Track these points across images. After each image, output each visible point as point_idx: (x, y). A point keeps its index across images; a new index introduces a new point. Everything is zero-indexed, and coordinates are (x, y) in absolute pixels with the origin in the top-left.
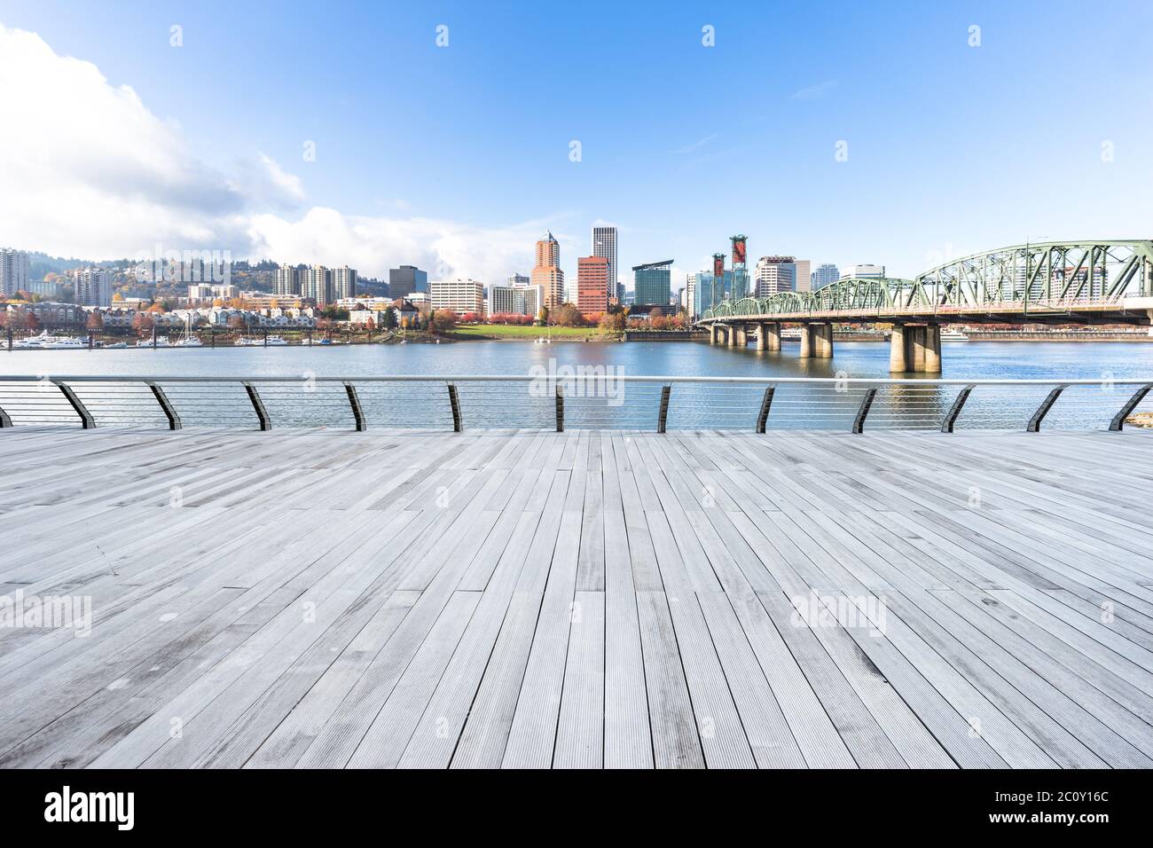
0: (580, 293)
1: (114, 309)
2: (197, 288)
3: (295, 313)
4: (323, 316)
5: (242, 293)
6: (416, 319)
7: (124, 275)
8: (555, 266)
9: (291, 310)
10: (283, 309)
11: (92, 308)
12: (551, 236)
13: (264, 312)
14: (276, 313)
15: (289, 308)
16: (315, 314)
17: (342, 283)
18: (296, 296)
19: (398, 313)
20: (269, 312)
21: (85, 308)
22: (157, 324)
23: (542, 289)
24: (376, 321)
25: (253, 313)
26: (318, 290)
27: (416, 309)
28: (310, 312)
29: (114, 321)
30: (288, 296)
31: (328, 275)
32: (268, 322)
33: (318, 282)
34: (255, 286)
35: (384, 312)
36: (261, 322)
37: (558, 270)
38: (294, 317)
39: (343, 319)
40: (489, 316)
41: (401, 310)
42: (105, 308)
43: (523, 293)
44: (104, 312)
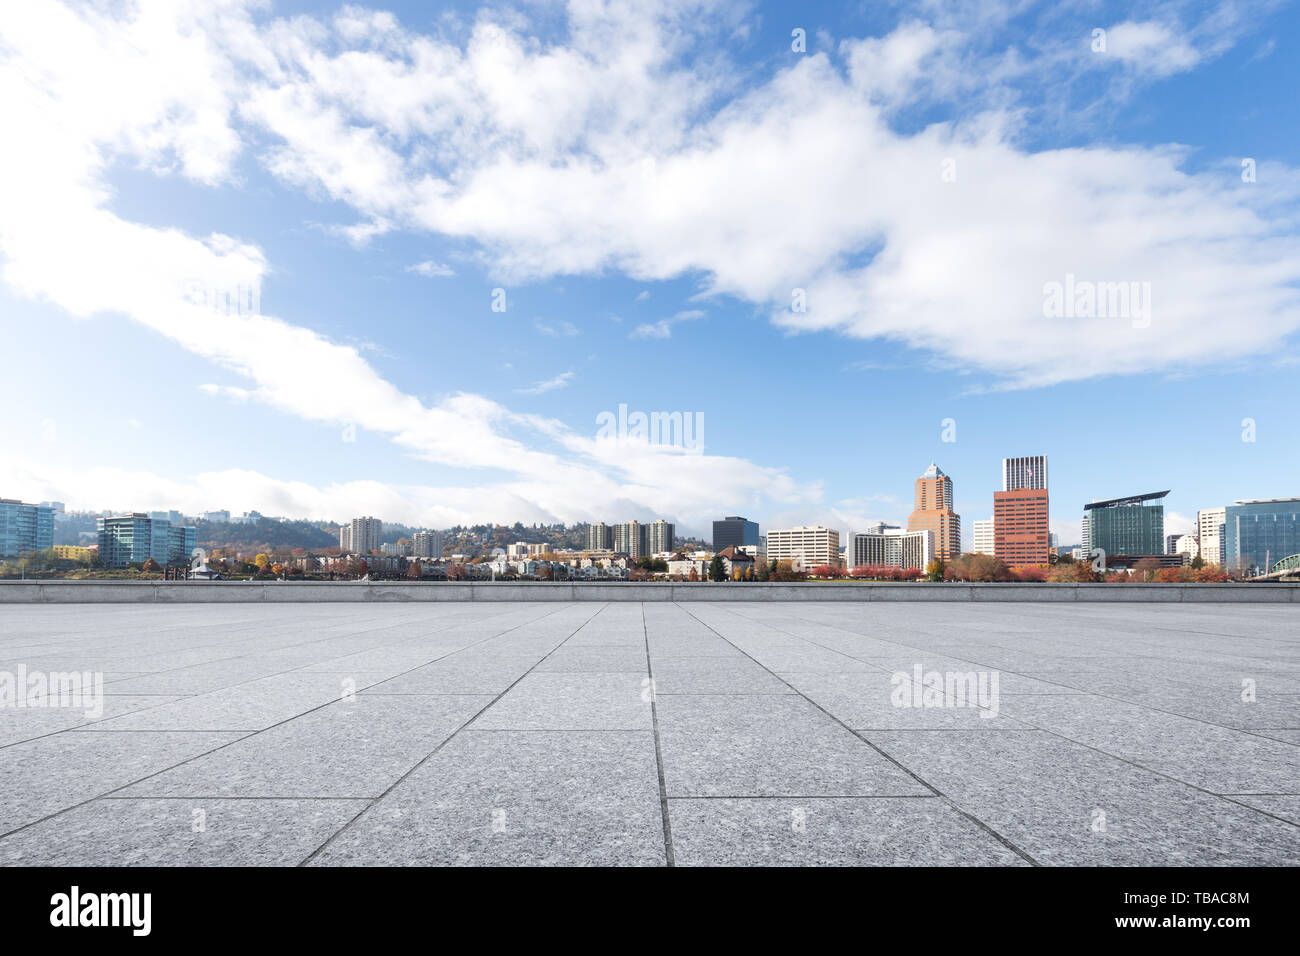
0: (997, 539)
1: (434, 559)
2: (514, 546)
3: (606, 563)
4: (637, 567)
5: (555, 551)
6: (752, 570)
7: (456, 539)
8: (946, 508)
9: (602, 561)
10: (593, 560)
11: (413, 559)
12: (939, 471)
13: (574, 563)
14: (586, 563)
15: (600, 559)
16: (628, 565)
17: (657, 537)
18: (608, 551)
19: (728, 564)
20: (579, 564)
21: (408, 558)
22: (469, 573)
23: (931, 535)
24: (700, 573)
25: (562, 563)
26: (631, 545)
27: (751, 559)
28: (622, 563)
29: (431, 571)
30: (600, 550)
31: (643, 530)
32: (577, 573)
33: (631, 537)
34: (569, 545)
35: (710, 562)
36: (569, 572)
37: (951, 513)
38: (605, 567)
39: (661, 571)
40: (850, 570)
41: (732, 560)
42: (425, 559)
43: (899, 543)
44: (424, 562)
